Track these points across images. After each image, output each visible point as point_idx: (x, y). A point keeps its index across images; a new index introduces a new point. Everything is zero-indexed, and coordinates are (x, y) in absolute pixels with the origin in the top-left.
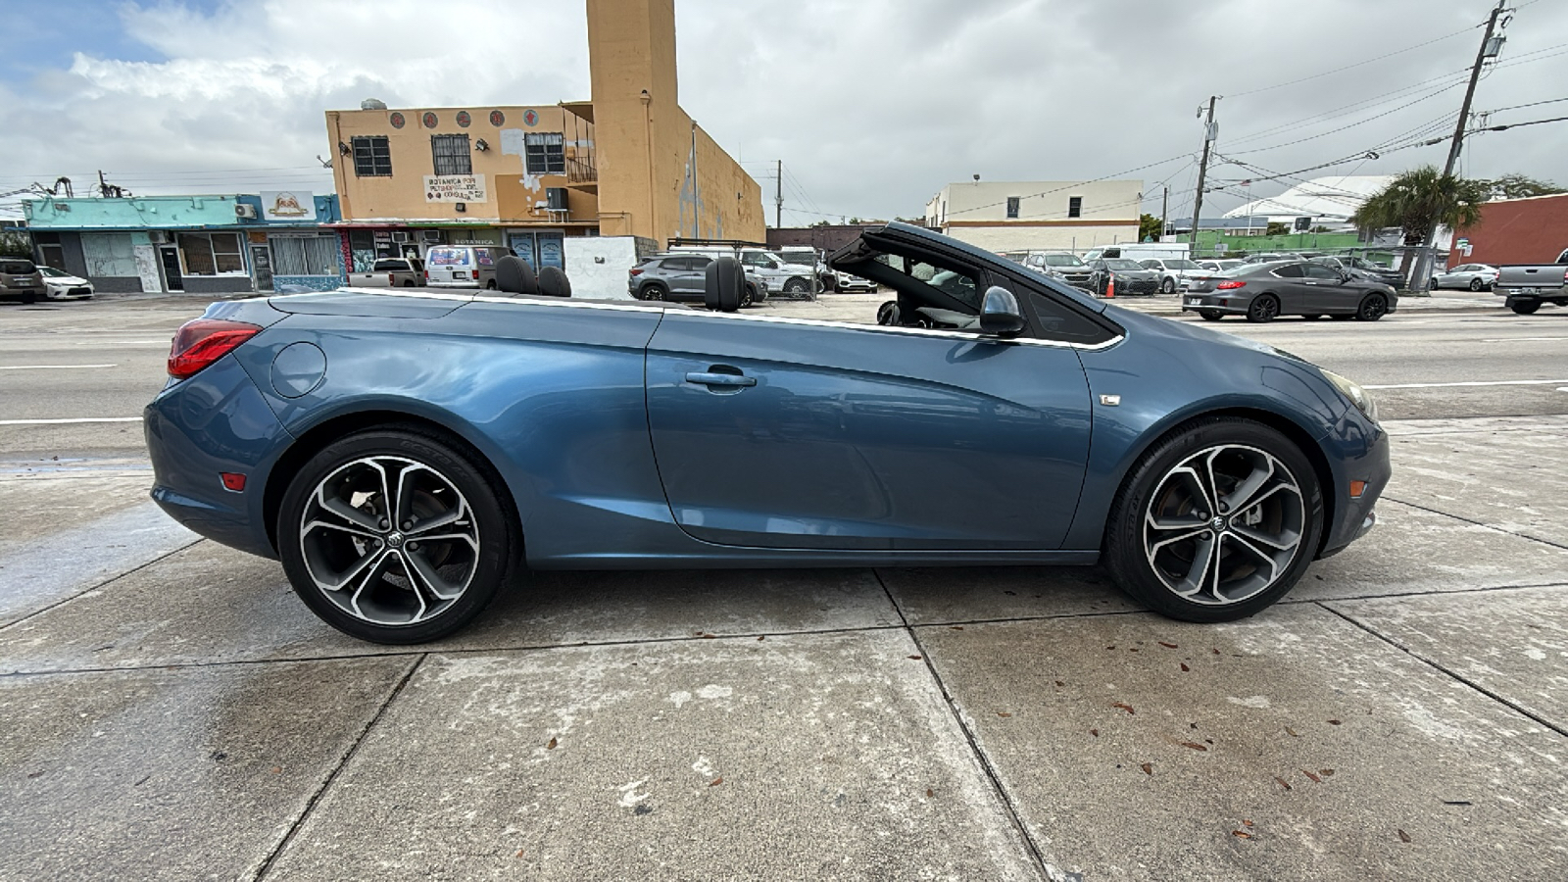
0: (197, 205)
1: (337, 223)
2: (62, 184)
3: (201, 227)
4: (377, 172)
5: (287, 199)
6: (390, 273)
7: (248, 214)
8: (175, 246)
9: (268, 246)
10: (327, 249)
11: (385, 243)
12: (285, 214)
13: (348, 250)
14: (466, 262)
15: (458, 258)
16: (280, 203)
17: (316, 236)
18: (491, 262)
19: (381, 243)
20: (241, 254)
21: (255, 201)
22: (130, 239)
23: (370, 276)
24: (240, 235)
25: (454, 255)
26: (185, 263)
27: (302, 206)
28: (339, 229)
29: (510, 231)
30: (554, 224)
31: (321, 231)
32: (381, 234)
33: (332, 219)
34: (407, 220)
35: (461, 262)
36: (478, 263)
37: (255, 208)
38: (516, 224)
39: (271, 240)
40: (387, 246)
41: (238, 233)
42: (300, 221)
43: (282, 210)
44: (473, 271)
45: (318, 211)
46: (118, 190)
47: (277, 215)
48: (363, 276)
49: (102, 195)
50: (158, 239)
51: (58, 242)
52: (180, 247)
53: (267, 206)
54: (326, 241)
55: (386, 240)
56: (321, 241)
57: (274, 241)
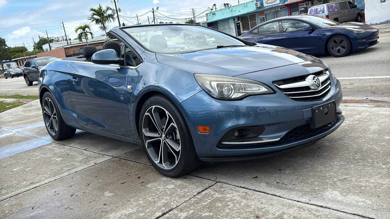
0: (245, 6)
1: (286, 3)
2: (214, 6)
3: (245, 13)
7: (259, 6)
8: (240, 22)
9: (265, 16)
10: (283, 14)
11: (303, 8)
12: (270, 3)
13: (290, 13)
14: (323, 12)
15: (320, 11)
17: (279, 9)
18: (336, 10)
19: (301, 8)
20: (257, 21)
22: (229, 21)
26: (242, 27)
28: (287, 5)
31: (281, 7)
32: (301, 4)
33: (284, 1)
36: (329, 11)
37: (261, 3)
40: (303, 9)
41: (256, 13)
42: (274, 5)
43: (270, 1)
44: (326, 16)
46: (228, 4)
47: (268, 4)
49: (224, 7)
50: (235, 20)
51: (213, 26)
52: (241, 22)
54: (283, 10)
55: (303, 6)
56: (281, 11)
57: (267, 14)
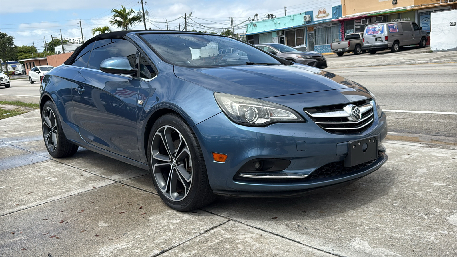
0: (292, 18)
1: (340, 18)
2: (256, 16)
3: (291, 27)
5: (322, 10)
6: (348, 41)
7: (308, 19)
8: (284, 36)
9: (314, 32)
10: (335, 31)
11: (359, 25)
12: (321, 17)
13: (343, 31)
14: (382, 32)
15: (379, 31)
16: (320, 12)
18: (397, 31)
19: (357, 26)
20: (304, 37)
21: (311, 13)
22: (272, 35)
23: (340, 43)
24: (305, 29)
25: (377, 29)
26: (287, 43)
27: (327, 12)
28: (341, 21)
29: (419, 11)
30: (446, 4)
31: (334, 23)
32: (357, 21)
33: (338, 17)
34: (369, 12)
35: (380, 32)
36: (389, 32)
37: (311, 16)
38: (423, 7)
39: (315, 29)
40: (360, 27)
42: (326, 20)
43: (321, 15)
44: (385, 37)
45: (334, 14)
46: (272, 15)
47: (318, 18)
48: (337, 43)
49: (267, 19)
50: (279, 34)
51: (253, 39)
52: (286, 37)
53: (315, 14)
54: (335, 27)
55: (359, 24)
56: (333, 27)
57: (316, 30)
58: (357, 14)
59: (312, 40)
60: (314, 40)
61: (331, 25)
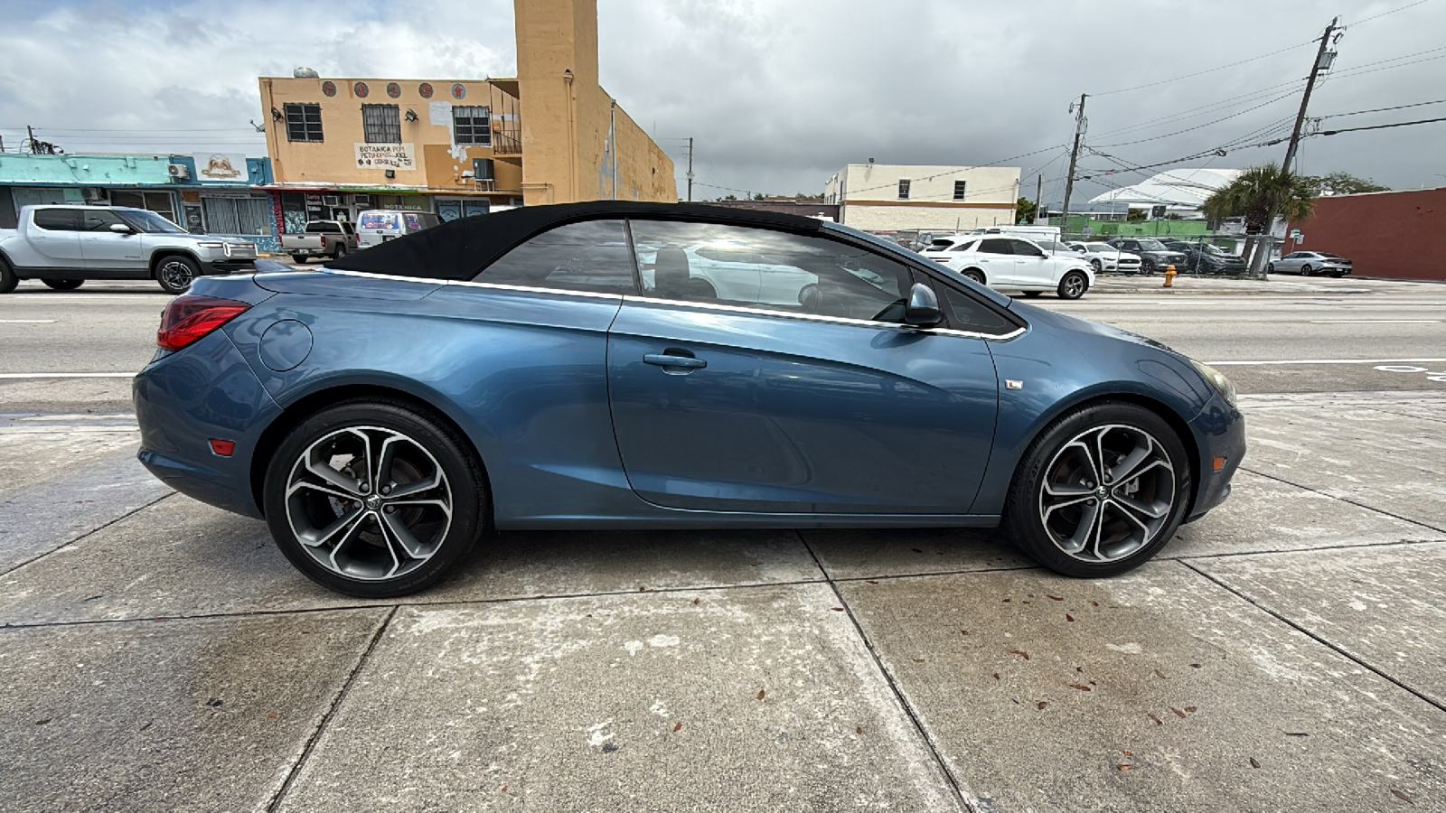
0: (130, 164)
1: (269, 186)
3: (134, 185)
4: (310, 138)
5: (220, 161)
6: (322, 234)
7: (181, 174)
8: (108, 202)
9: (201, 205)
10: (259, 211)
11: (316, 206)
12: (218, 176)
13: (280, 212)
14: (395, 226)
15: (389, 223)
16: (212, 164)
19: (312, 206)
20: (173, 212)
21: (189, 162)
22: (62, 195)
23: (302, 238)
24: (173, 194)
25: (385, 220)
27: (235, 167)
28: (271, 191)
29: (437, 198)
30: (481, 192)
31: (253, 192)
32: (312, 197)
33: (264, 181)
34: (338, 184)
35: (391, 226)
36: (408, 228)
37: (188, 168)
38: (443, 191)
39: (203, 199)
40: (319, 209)
41: (170, 192)
42: (232, 182)
43: (215, 171)
45: (252, 174)
46: (50, 147)
47: (210, 175)
48: (296, 238)
49: (32, 151)
50: (90, 196)
53: (200, 166)
54: (258, 202)
55: (317, 203)
56: (253, 202)
57: (206, 200)
58: (312, 184)
59: (198, 221)
60: (203, 221)
61: (248, 197)
